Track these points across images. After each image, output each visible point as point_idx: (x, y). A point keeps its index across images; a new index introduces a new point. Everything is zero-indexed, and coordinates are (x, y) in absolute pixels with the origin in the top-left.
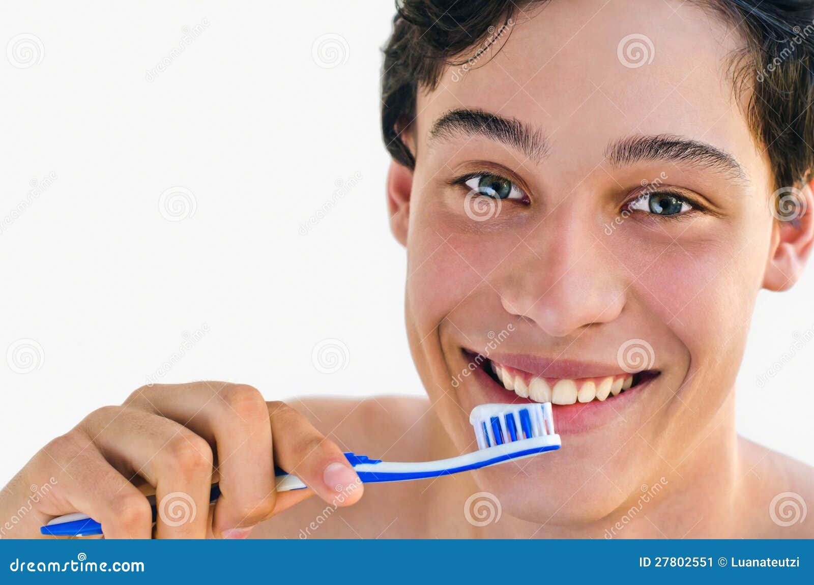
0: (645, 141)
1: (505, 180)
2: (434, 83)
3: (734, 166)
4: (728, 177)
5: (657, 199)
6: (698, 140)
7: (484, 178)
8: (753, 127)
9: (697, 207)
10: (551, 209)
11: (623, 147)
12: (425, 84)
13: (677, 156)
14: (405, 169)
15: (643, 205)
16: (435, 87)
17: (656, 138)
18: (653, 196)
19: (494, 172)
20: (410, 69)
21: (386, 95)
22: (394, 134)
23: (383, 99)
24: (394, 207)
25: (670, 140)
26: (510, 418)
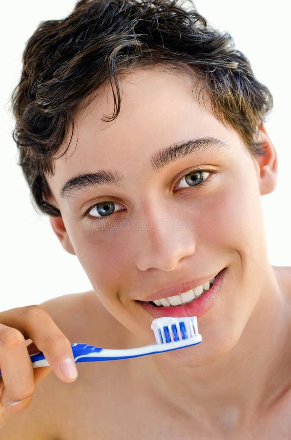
0: (166, 152)
1: (109, 202)
2: (52, 171)
3: (218, 142)
4: (217, 150)
5: (189, 177)
6: (193, 139)
7: (98, 206)
8: (219, 119)
9: (211, 172)
10: (138, 206)
11: (156, 160)
12: (48, 173)
13: (186, 153)
14: (58, 218)
15: (184, 184)
16: (54, 172)
17: (171, 148)
18: (186, 176)
19: (101, 200)
20: (37, 169)
21: (31, 185)
22: (44, 202)
23: (30, 188)
24: (61, 237)
25: (178, 146)
26: (174, 327)
